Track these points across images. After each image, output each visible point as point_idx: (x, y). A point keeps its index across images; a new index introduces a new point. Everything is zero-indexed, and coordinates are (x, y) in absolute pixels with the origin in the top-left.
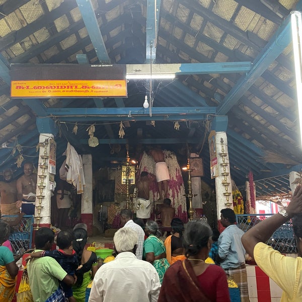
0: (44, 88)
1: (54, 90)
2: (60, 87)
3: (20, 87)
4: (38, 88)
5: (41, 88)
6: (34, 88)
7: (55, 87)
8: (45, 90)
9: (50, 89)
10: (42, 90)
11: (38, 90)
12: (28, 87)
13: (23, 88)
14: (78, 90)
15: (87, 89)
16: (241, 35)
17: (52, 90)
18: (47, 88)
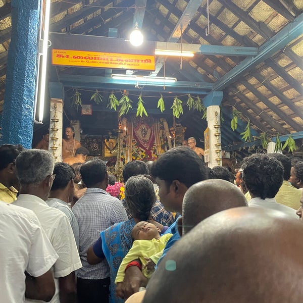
0: (83, 58)
1: (92, 60)
2: (97, 59)
3: (60, 56)
4: (77, 58)
5: (80, 58)
6: (74, 57)
7: (92, 58)
8: (84, 60)
9: (88, 60)
10: (80, 60)
11: (77, 60)
12: (68, 57)
13: (63, 57)
14: (113, 62)
15: (121, 62)
16: (254, 24)
17: (90, 61)
18: (85, 58)
